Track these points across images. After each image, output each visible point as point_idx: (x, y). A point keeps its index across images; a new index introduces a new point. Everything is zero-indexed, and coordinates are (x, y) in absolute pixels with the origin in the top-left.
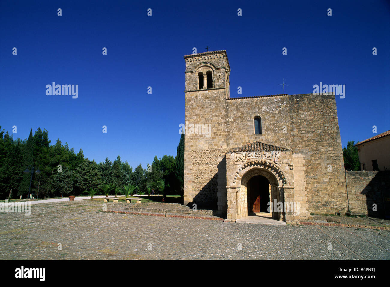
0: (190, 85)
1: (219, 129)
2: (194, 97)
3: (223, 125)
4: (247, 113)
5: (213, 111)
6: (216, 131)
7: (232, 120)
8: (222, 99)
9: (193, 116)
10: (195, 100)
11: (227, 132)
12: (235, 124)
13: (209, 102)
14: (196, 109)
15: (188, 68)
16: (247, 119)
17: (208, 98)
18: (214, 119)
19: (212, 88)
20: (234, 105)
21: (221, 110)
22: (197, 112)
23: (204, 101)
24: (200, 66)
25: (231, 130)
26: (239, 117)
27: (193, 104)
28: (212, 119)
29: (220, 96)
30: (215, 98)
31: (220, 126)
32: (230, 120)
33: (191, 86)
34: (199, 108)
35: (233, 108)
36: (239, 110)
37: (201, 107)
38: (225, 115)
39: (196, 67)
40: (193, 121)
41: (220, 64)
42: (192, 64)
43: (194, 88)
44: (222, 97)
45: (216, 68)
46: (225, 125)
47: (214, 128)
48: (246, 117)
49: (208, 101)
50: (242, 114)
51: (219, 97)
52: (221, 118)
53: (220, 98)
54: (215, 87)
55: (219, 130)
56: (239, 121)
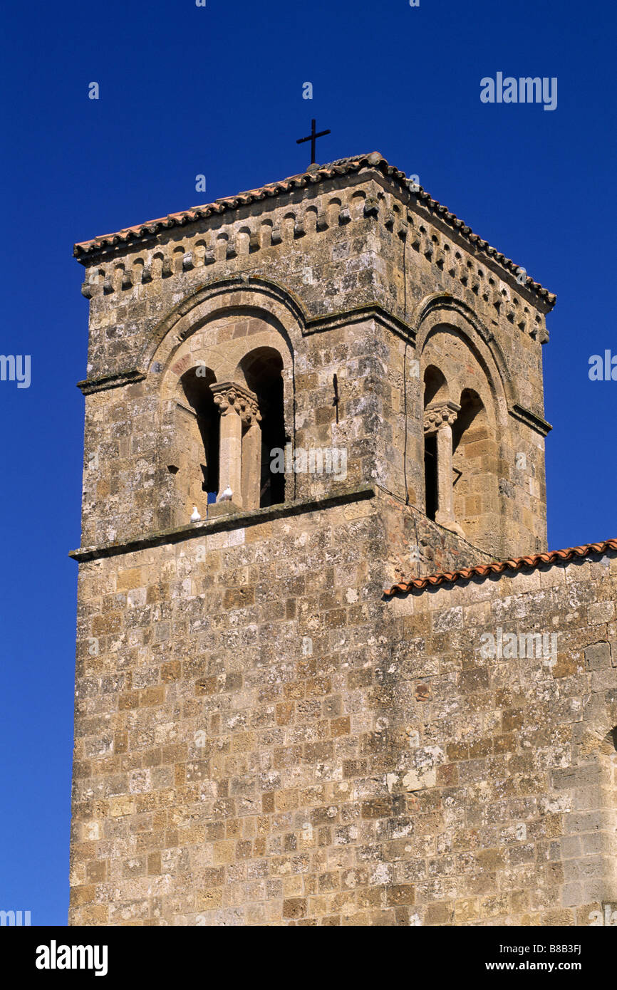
0: (114, 492)
1: (324, 868)
2: (143, 593)
3: (354, 833)
4: (547, 707)
5: (279, 711)
6: (300, 894)
7: (431, 779)
8: (352, 596)
9: (135, 764)
10: (146, 622)
11: (384, 896)
12: (449, 817)
13: (253, 627)
14: (153, 699)
15: (107, 342)
16: (549, 759)
17: (244, 597)
18: (287, 784)
19: (282, 500)
20: (440, 644)
21: (344, 693)
22: (165, 730)
23: (216, 628)
24: (191, 318)
25: (422, 875)
26: (482, 748)
27: (131, 657)
28: (277, 782)
29: (338, 571)
30: (298, 586)
31: (337, 841)
32: (411, 782)
33: (124, 504)
34: (182, 691)
35: (434, 664)
36: (486, 684)
37: (193, 681)
38: (373, 742)
39: (158, 332)
40: (131, 809)
41: (339, 285)
42: (137, 309)
43: (148, 515)
44: (354, 577)
45: (310, 316)
46: (368, 833)
47: (288, 865)
48: (542, 738)
49: (251, 619)
50: (511, 720)
51: (330, 577)
52: (339, 772)
53: (338, 584)
54: (302, 493)
55: (326, 880)
56: (483, 784)
